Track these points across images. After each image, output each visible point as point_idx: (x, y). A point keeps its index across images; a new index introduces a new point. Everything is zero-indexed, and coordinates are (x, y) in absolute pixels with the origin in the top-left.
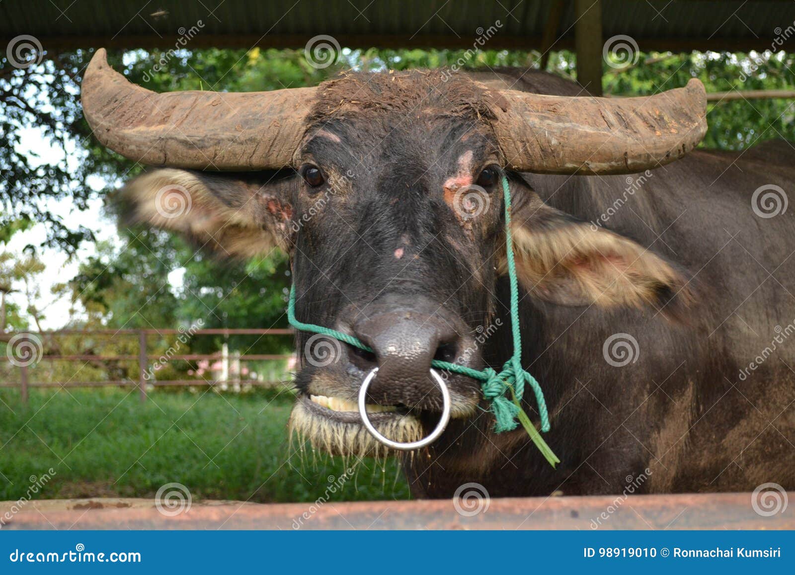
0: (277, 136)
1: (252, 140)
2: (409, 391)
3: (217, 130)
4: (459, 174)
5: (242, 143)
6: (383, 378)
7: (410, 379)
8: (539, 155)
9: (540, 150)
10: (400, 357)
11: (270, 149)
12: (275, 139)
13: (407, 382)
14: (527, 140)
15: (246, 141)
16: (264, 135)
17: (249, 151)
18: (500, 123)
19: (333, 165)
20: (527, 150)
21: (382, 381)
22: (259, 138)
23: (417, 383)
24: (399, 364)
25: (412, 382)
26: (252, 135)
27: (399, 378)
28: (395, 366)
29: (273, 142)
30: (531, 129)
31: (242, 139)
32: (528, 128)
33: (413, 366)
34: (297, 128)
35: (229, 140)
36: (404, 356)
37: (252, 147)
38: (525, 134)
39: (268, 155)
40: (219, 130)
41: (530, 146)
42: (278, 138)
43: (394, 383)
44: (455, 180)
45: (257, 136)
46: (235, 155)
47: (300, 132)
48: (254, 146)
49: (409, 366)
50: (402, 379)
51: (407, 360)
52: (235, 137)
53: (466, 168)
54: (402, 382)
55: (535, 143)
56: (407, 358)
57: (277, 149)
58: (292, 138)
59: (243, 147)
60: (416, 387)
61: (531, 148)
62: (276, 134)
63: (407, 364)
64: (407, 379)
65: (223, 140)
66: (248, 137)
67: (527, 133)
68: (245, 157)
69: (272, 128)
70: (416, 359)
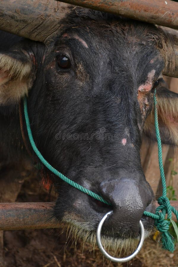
0: (41, 24)
1: (24, 21)
2: (126, 229)
3: (4, 7)
4: (146, 83)
5: (17, 21)
6: (116, 220)
7: (129, 223)
8: (173, 69)
9: (175, 67)
10: (128, 211)
11: (34, 30)
12: (39, 26)
13: (127, 224)
14: (172, 61)
15: (20, 20)
16: (33, 21)
17: (20, 27)
18: (163, 50)
19: (82, 61)
20: (169, 66)
21: (114, 221)
22: (29, 21)
23: (133, 225)
24: (127, 214)
25: (130, 225)
26: (25, 19)
27: (124, 221)
28: (124, 215)
29: (37, 27)
30: (175, 56)
31: (18, 18)
32: (174, 55)
33: (133, 216)
34: (55, 24)
35: (9, 16)
36: (130, 211)
37: (23, 25)
38: (172, 58)
39: (31, 33)
40: (4, 8)
41: (171, 64)
42: (41, 26)
43: (120, 224)
44: (144, 87)
45: (28, 20)
46: (11, 26)
47: (56, 27)
48: (25, 25)
49: (131, 216)
50: (125, 222)
51: (131, 213)
52: (14, 16)
53: (151, 80)
54: (125, 224)
55: (174, 63)
56: (132, 212)
57: (38, 31)
58: (49, 28)
59: (18, 23)
60: (131, 227)
61: (171, 65)
62: (41, 23)
63: (131, 215)
64: (127, 223)
65: (6, 15)
66: (22, 19)
67: (173, 58)
68: (17, 29)
69: (39, 19)
70: (137, 213)
